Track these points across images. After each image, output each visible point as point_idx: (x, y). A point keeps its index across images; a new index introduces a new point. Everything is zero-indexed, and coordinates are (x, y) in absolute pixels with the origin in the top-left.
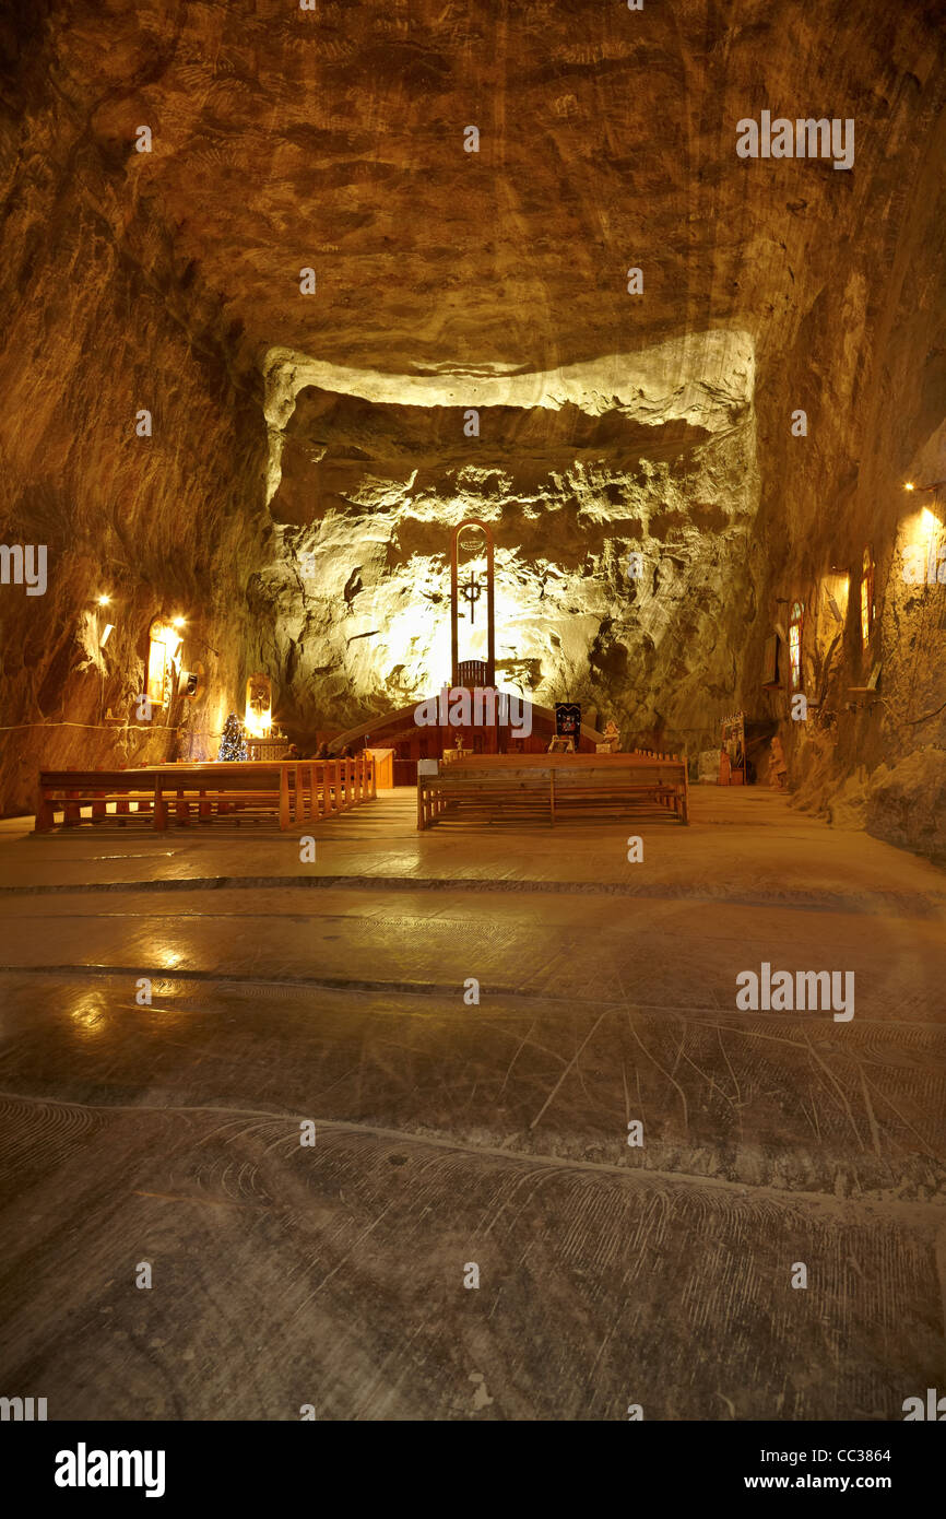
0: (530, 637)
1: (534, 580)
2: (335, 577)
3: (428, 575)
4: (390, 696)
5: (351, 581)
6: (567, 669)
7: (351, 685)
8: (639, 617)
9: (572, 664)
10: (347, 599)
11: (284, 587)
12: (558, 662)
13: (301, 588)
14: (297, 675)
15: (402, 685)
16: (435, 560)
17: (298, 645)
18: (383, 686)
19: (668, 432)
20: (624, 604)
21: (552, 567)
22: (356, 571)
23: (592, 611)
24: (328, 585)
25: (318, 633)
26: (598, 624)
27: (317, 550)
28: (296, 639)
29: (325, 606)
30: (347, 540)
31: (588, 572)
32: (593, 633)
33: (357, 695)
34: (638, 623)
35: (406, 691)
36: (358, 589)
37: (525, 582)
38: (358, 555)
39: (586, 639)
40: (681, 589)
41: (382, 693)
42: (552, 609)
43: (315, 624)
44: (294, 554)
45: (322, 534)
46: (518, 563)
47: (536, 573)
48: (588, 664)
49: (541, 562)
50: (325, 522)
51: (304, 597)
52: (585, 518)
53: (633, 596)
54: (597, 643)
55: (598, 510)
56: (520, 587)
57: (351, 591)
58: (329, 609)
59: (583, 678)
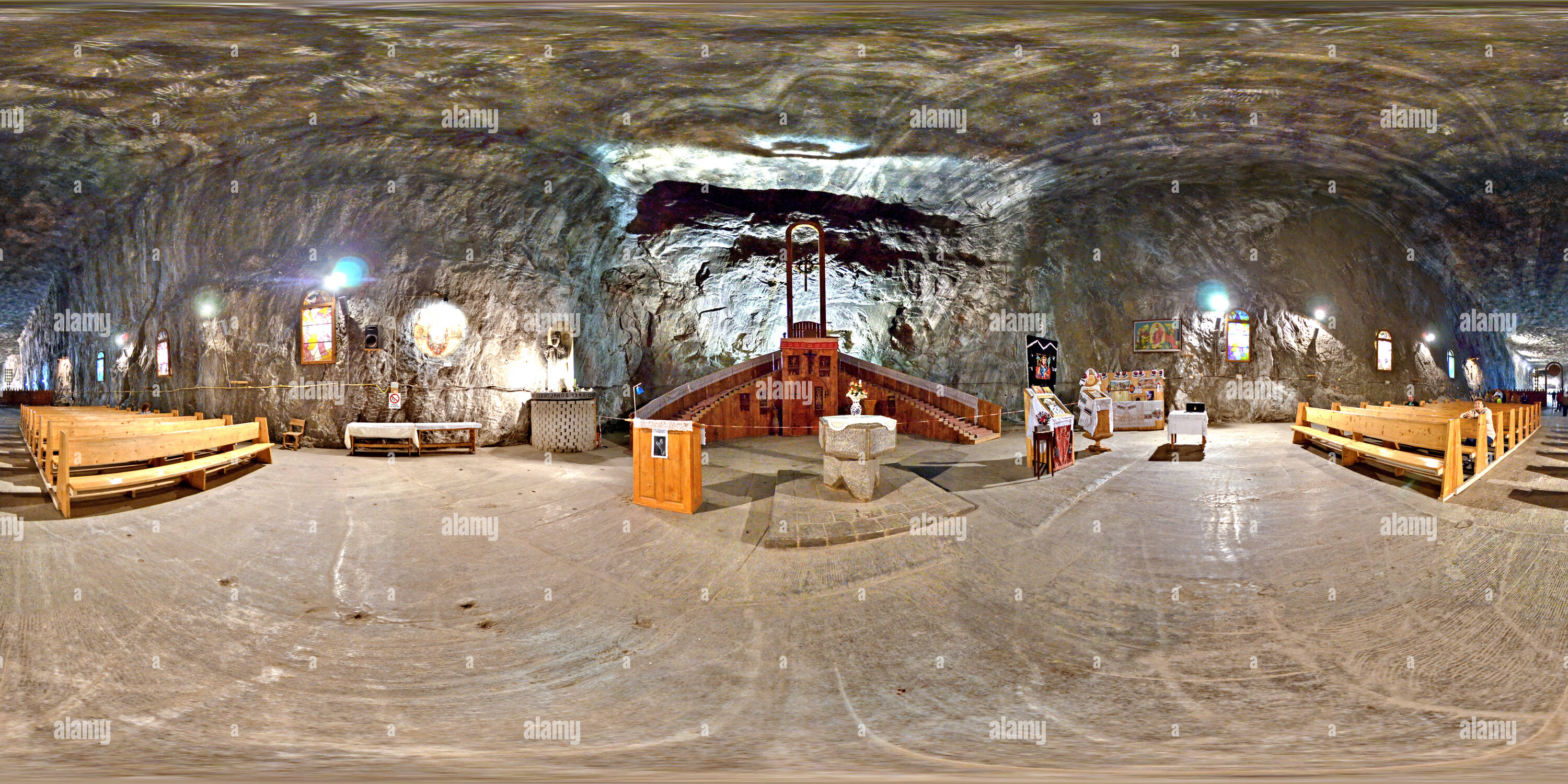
0: (843, 315)
1: (849, 275)
2: (686, 268)
3: (764, 268)
4: (734, 355)
5: (701, 271)
6: (873, 338)
7: (703, 348)
8: (921, 308)
9: (876, 335)
10: (698, 284)
11: (643, 276)
12: (865, 333)
13: (658, 276)
14: (656, 339)
15: (744, 348)
16: (770, 259)
17: (656, 317)
18: (729, 348)
19: (934, 221)
20: (914, 298)
21: (862, 268)
22: (704, 265)
23: (890, 299)
24: (681, 273)
25: (673, 307)
26: (894, 309)
27: (668, 250)
28: (654, 312)
29: (679, 289)
30: (695, 244)
31: (889, 275)
32: (891, 314)
33: (708, 355)
34: (921, 312)
35: (747, 352)
36: (706, 276)
37: (842, 275)
38: (706, 254)
39: (886, 318)
40: (953, 293)
41: (728, 354)
42: (861, 296)
43: (670, 301)
44: (648, 252)
45: (672, 239)
46: (836, 263)
47: (851, 270)
48: (888, 335)
49: (854, 264)
50: (674, 231)
51: (660, 281)
52: (885, 246)
53: (919, 294)
54: (894, 321)
55: (893, 243)
56: (838, 279)
57: (701, 278)
58: (683, 291)
59: (886, 344)
